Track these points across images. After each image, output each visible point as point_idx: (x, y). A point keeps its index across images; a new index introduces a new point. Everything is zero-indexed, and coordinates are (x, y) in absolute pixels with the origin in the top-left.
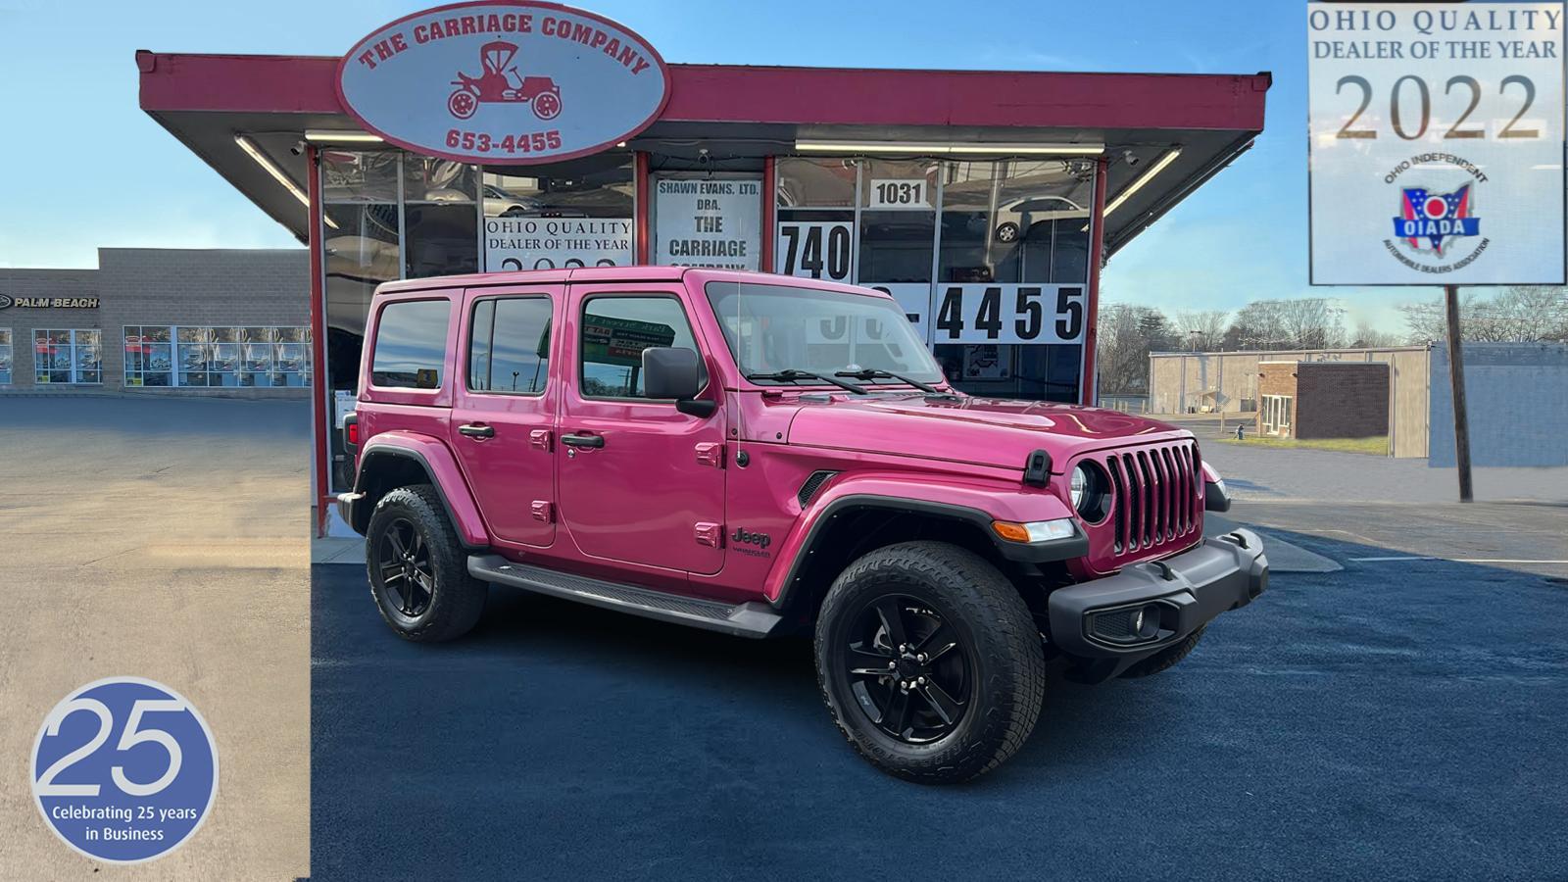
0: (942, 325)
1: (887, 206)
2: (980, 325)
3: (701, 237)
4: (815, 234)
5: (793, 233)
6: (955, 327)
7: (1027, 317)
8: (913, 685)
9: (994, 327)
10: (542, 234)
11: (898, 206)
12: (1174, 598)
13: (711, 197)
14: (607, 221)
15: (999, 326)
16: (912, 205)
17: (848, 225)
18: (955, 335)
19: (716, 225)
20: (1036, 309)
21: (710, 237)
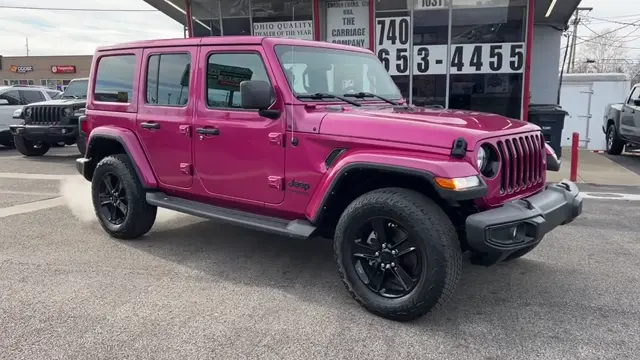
0: (453, 65)
1: (426, 8)
2: (472, 64)
3: (346, 27)
4: (393, 23)
5: (382, 23)
6: (460, 66)
7: (495, 59)
8: (388, 266)
9: (479, 65)
10: (276, 30)
11: (431, 7)
12: (534, 220)
13: (350, 8)
14: (302, 22)
15: (481, 64)
16: (437, 7)
17: (408, 18)
18: (460, 69)
19: (351, 21)
20: (500, 56)
21: (350, 27)
